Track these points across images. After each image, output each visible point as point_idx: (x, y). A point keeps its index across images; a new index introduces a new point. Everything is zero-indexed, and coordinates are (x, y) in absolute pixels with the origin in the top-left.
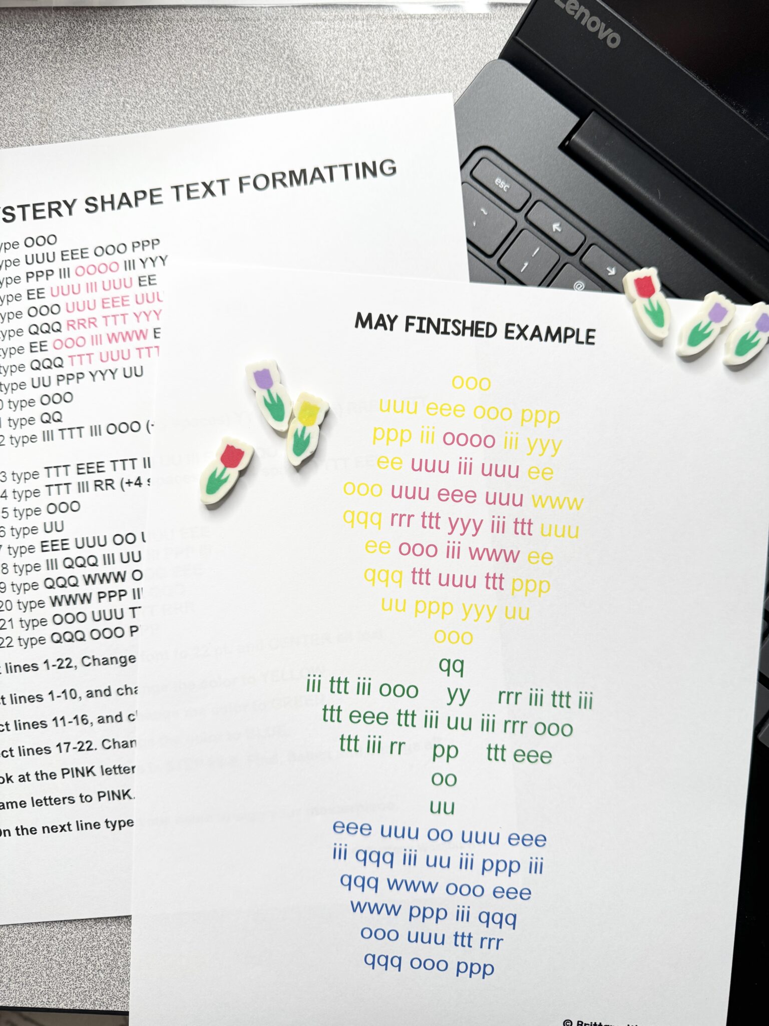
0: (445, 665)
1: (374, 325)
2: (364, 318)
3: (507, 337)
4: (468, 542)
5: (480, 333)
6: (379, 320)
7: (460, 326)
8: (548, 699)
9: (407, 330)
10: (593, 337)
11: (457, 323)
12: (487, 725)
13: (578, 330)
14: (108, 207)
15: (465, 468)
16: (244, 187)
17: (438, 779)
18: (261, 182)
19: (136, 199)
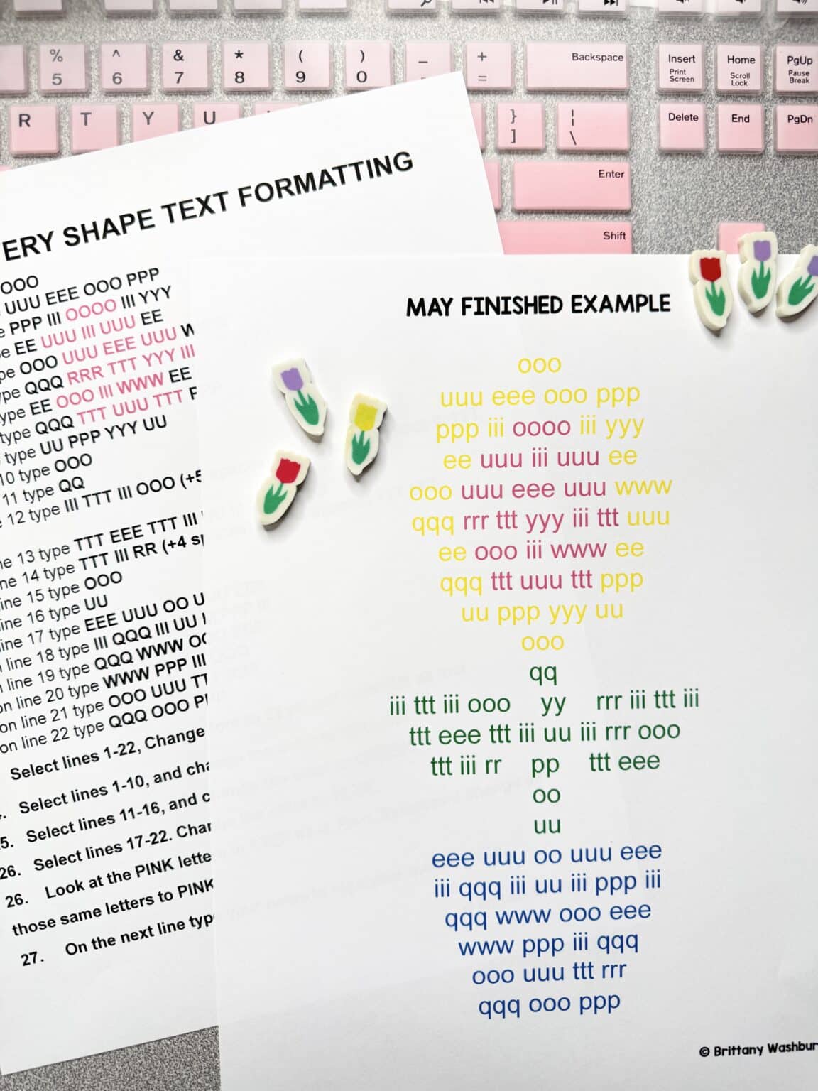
0: (536, 674)
1: (427, 310)
2: (416, 304)
3: (574, 311)
4: (549, 539)
5: (544, 309)
6: (432, 306)
7: (522, 304)
8: (650, 700)
9: (464, 313)
10: (668, 303)
11: (518, 301)
12: (588, 734)
13: (651, 296)
14: (91, 236)
15: (540, 459)
16: (246, 200)
17: (539, 796)
18: (264, 192)
19: (124, 225)
